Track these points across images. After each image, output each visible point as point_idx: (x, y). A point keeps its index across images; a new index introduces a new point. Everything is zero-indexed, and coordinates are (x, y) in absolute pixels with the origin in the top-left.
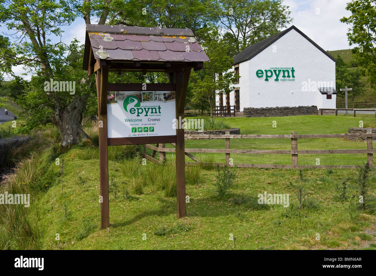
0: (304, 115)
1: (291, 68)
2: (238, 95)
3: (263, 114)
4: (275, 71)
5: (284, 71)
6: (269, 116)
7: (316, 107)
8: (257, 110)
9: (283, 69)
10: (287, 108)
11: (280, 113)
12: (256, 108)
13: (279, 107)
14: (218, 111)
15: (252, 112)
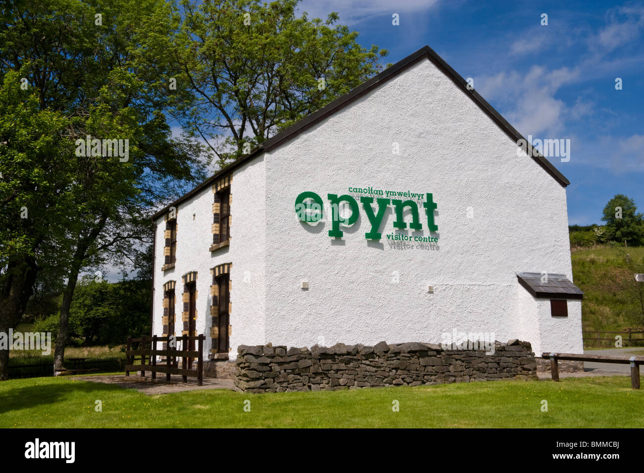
0: (489, 379)
1: (425, 197)
2: (223, 294)
3: (325, 374)
4: (367, 201)
5: (399, 206)
6: (347, 386)
7: (528, 346)
8: (298, 355)
9: (397, 198)
10: (422, 351)
11: (397, 369)
12: (293, 349)
13: (388, 343)
14: (158, 357)
15: (276, 368)
